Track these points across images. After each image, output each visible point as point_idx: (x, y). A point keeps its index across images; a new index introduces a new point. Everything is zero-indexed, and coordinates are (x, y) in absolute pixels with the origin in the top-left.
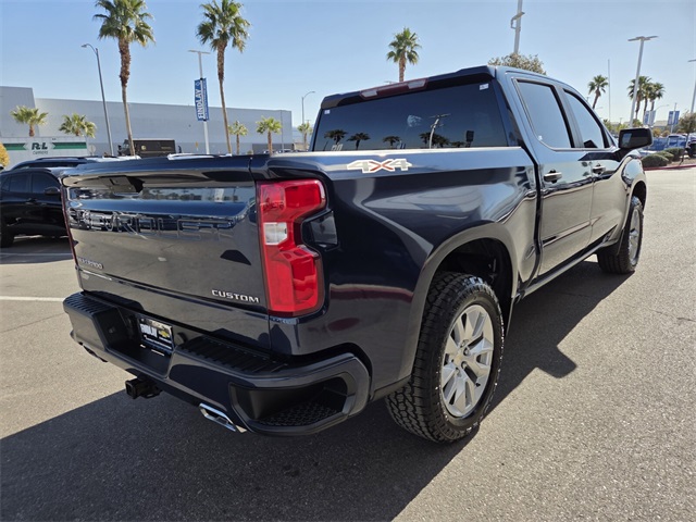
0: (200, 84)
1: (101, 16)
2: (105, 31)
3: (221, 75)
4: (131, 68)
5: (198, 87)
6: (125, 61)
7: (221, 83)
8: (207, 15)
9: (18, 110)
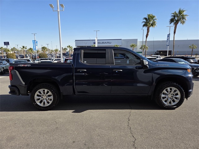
0: (169, 36)
1: (144, 22)
2: (144, 26)
3: (175, 32)
4: (149, 34)
5: (168, 36)
6: (148, 32)
7: (174, 35)
8: (172, 16)
9: (131, 44)
